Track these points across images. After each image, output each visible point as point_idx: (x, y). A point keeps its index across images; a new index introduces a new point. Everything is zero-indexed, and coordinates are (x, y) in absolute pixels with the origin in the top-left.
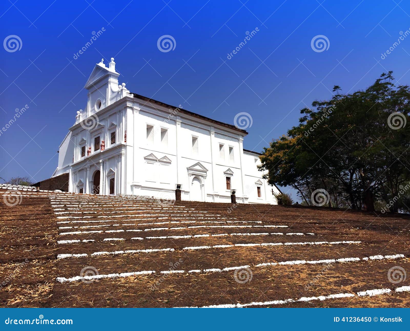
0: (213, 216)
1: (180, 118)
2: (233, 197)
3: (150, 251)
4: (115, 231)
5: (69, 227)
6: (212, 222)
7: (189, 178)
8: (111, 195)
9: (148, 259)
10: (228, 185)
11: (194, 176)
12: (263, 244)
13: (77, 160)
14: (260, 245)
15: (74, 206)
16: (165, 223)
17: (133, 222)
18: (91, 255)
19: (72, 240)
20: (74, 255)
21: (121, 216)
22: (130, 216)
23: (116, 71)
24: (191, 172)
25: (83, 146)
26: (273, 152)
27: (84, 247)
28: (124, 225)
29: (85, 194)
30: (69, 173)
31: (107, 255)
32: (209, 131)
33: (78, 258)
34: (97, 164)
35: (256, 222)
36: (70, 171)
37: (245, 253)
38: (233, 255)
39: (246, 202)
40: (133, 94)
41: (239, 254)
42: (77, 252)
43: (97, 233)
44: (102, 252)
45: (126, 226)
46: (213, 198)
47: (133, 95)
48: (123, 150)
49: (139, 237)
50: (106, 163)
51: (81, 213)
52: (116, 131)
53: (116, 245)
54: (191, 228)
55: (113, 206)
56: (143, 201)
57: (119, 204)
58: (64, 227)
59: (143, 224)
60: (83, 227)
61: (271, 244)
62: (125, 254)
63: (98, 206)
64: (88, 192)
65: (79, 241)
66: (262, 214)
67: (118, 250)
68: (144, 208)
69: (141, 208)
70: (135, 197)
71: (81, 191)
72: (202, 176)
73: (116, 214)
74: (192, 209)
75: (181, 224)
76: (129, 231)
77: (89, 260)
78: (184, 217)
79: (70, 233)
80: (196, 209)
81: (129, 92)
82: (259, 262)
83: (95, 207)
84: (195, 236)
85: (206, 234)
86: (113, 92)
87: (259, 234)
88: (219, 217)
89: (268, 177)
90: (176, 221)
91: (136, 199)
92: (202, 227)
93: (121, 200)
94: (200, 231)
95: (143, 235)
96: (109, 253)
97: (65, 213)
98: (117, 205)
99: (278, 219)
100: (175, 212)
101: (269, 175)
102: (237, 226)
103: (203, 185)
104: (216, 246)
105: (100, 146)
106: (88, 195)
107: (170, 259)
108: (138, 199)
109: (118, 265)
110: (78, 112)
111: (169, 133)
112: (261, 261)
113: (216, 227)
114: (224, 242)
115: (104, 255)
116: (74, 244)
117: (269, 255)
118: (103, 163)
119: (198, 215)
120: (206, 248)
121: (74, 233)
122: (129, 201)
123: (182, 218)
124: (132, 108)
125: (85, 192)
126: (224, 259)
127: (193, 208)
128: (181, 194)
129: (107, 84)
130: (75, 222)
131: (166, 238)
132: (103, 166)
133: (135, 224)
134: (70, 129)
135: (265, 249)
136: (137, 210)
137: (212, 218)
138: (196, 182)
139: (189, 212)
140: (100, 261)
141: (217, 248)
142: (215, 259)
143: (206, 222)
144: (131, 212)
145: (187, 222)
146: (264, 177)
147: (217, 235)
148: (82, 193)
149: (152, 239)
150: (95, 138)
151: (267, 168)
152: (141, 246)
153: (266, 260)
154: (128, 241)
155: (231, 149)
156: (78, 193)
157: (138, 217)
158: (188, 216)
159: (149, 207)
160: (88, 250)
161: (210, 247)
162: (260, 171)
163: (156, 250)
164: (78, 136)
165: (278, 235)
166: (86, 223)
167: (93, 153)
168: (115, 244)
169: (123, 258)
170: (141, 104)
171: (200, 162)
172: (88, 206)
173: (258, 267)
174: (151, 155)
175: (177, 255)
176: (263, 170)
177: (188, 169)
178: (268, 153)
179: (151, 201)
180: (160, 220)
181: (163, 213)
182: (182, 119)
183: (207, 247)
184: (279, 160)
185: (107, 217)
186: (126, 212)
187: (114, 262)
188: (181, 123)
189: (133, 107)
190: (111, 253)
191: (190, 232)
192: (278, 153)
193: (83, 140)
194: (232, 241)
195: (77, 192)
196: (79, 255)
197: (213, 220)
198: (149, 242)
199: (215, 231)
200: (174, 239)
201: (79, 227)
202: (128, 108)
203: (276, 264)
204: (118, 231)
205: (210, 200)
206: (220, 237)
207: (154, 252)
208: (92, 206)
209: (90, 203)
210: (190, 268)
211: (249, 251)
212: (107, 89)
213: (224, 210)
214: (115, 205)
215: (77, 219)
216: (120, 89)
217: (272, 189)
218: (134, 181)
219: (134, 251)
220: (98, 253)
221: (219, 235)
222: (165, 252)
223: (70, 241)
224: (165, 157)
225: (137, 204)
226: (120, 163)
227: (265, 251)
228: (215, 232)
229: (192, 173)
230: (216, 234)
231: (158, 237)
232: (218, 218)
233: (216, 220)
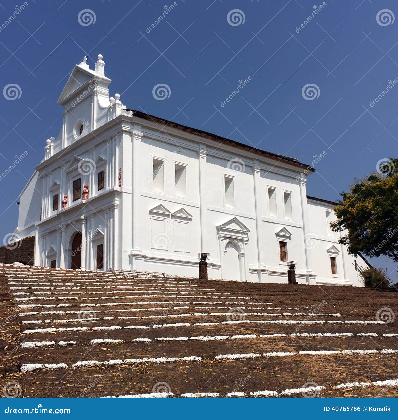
0: (260, 305)
1: (204, 147)
2: (291, 274)
3: (164, 360)
4: (108, 328)
5: (37, 322)
6: (260, 314)
7: (220, 243)
8: (99, 271)
9: (161, 374)
10: (283, 255)
11: (228, 240)
12: (345, 352)
13: (47, 216)
14: (340, 352)
15: (44, 288)
16: (184, 315)
17: (134, 314)
18: (73, 366)
19: (43, 342)
20: (46, 365)
21: (116, 304)
22: (129, 303)
23: (106, 75)
24: (223, 233)
25: (55, 194)
26: (356, 200)
27: (61, 354)
28: (122, 318)
29: (59, 269)
30: (34, 236)
31: (97, 366)
32: (251, 167)
33: (53, 370)
34: (77, 221)
35: (331, 315)
36: (36, 234)
37: (316, 367)
38: (297, 369)
39: (312, 282)
40: (132, 110)
41: (306, 366)
42: (51, 360)
43: (80, 330)
44: (89, 361)
45: (124, 319)
46: (259, 276)
47: (131, 112)
48: (116, 199)
49: (144, 338)
50: (90, 221)
51: (54, 298)
52: (106, 169)
53: (110, 351)
54: (226, 324)
55: (103, 288)
56: (148, 281)
57: (112, 285)
58: (29, 320)
59: (151, 317)
60: (59, 321)
61: (358, 351)
62: (124, 364)
63: (79, 288)
64: (63, 266)
65: (53, 343)
66: (340, 302)
67: (113, 359)
68: (151, 292)
69: (145, 291)
70: (135, 274)
71: (53, 265)
72: (241, 240)
73: (107, 300)
74: (227, 293)
75: (209, 317)
76: (129, 327)
77: (69, 374)
78: (213, 305)
79: (39, 330)
80: (233, 294)
81: (125, 107)
82: (340, 381)
83: (76, 290)
84: (234, 337)
85: (250, 334)
86: (101, 108)
87: (337, 335)
88: (270, 306)
89: (348, 241)
90: (203, 312)
91: (137, 277)
92: (244, 323)
93: (114, 279)
94: (240, 328)
95: (152, 334)
96: (99, 363)
97: (30, 299)
98: (109, 287)
99: (367, 310)
100: (199, 298)
101: (350, 238)
102: (300, 320)
103: (243, 254)
104: (269, 354)
105: (81, 194)
106: (64, 270)
107: (195, 373)
108: (141, 276)
109: (114, 382)
110: (48, 141)
111: (188, 171)
112: (344, 379)
113: (266, 322)
114: (280, 348)
115: (92, 367)
116: (46, 349)
117: (356, 370)
118: (87, 220)
119: (237, 303)
120: (252, 357)
121: (46, 330)
122: (126, 281)
123: (211, 308)
124: (130, 133)
125: (59, 266)
126: (283, 376)
127: (228, 291)
128: (208, 268)
129: (91, 96)
130: (46, 313)
131: (188, 340)
132: (86, 225)
133: (137, 317)
134: (36, 168)
135: (348, 360)
136: (140, 294)
137: (259, 308)
138: (231, 250)
139: (222, 297)
140: (86, 376)
141: (270, 357)
142: (267, 375)
143: (250, 314)
144: (130, 297)
145: (219, 314)
146: (342, 242)
147: (268, 336)
148: (55, 267)
149: (166, 341)
150: (74, 182)
151: (346, 227)
152: (150, 352)
153: (351, 378)
154: (128, 343)
155: (287, 196)
156: (48, 268)
157: (141, 306)
158: (220, 305)
159: (158, 290)
160: (68, 357)
161: (258, 355)
162: (335, 231)
163: (173, 359)
164: (48, 178)
165: (369, 336)
166: (63, 315)
167: (70, 204)
168: (108, 348)
169: (122, 370)
170: (143, 127)
171: (238, 218)
172: (65, 288)
173: (339, 390)
174: (160, 207)
175: (205, 367)
176: (339, 230)
177: (219, 229)
178: (348, 202)
179: (161, 280)
180: (176, 310)
181: (180, 300)
182: (208, 149)
183: (254, 355)
184: (365, 212)
185: (94, 305)
186: (123, 297)
187: (108, 377)
188: (207, 155)
189: (131, 131)
190: (102, 362)
191: (226, 330)
192: (364, 201)
193: (55, 184)
194: (293, 346)
195: (46, 266)
196: (54, 366)
197: (261, 311)
198: (161, 346)
199: (266, 329)
200: (200, 342)
201: (53, 321)
202: (124, 132)
203: (368, 384)
204: (112, 328)
205: (253, 279)
206: (274, 339)
207: (169, 362)
208: (70, 288)
209: (67, 284)
210: (229, 389)
211: (323, 362)
212: (92, 104)
213: (277, 295)
214: (105, 287)
215: (49, 309)
216: (112, 104)
217: (355, 261)
218: (134, 249)
219: (138, 361)
220: (83, 363)
221: (271, 336)
222: (187, 362)
223: (39, 344)
224: (182, 210)
225: (139, 286)
226: (112, 220)
227: (348, 363)
228: (265, 331)
229: (224, 235)
230: (266, 334)
231: (174, 339)
232: (269, 308)
233: (266, 311)
